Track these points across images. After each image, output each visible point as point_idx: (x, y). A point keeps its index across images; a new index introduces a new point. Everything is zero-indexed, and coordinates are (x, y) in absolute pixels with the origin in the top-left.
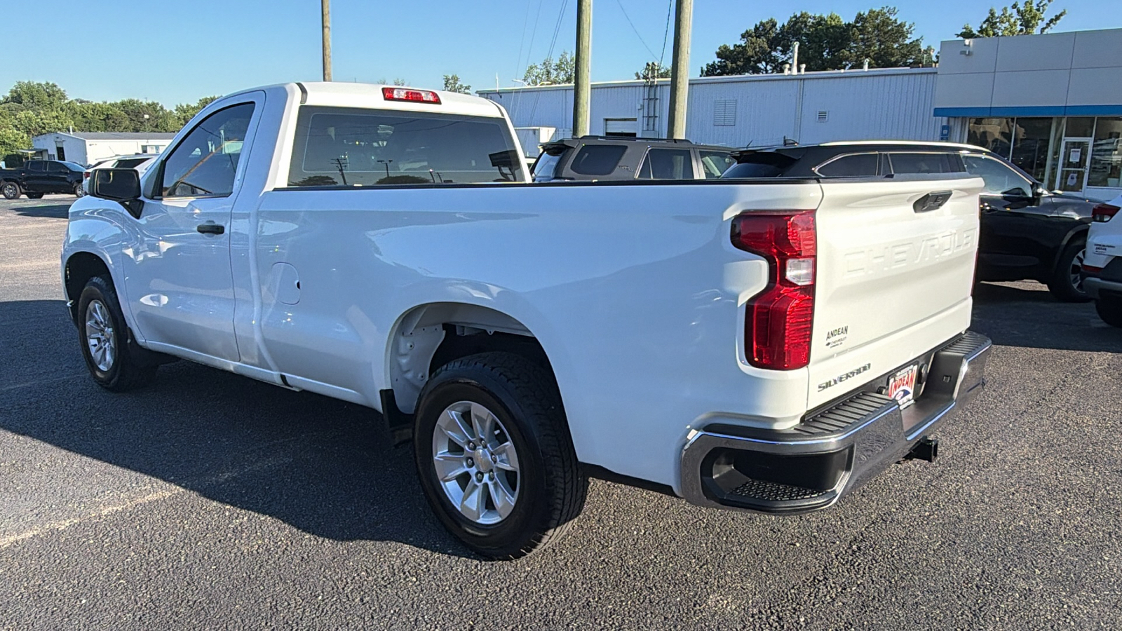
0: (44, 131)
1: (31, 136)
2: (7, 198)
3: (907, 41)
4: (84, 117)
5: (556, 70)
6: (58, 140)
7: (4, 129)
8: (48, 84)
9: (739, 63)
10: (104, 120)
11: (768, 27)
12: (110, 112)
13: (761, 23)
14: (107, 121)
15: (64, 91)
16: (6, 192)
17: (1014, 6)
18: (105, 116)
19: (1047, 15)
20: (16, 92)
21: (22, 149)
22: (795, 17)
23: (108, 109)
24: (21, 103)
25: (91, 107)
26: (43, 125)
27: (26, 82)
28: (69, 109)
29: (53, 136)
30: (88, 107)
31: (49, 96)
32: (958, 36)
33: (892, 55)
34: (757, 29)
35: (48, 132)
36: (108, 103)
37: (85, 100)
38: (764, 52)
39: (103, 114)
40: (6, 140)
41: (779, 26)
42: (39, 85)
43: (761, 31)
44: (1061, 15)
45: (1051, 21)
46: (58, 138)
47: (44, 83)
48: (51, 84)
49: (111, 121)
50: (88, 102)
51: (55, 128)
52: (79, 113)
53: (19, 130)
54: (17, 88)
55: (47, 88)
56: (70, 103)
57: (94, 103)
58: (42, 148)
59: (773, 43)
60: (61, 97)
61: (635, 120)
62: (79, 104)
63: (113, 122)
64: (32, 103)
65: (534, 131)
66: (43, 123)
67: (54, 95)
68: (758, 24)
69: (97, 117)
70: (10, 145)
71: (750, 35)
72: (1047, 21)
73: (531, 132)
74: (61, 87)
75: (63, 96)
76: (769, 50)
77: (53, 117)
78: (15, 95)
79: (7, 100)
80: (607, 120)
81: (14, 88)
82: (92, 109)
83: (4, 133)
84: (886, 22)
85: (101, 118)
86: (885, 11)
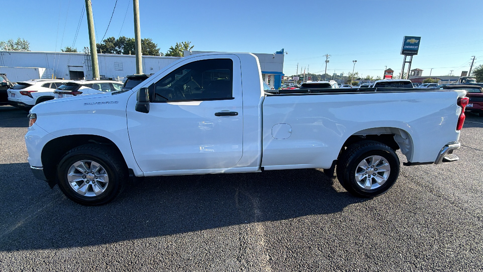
3: (156, 49)
5: (16, 45)
9: (104, 50)
11: (112, 39)
13: (110, 38)
17: (182, 43)
19: (190, 46)
22: (121, 37)
32: (170, 49)
33: (153, 52)
34: (108, 40)
38: (113, 47)
41: (116, 39)
43: (110, 40)
44: (193, 46)
45: (191, 48)
59: (116, 45)
61: (82, 67)
65: (35, 69)
68: (109, 38)
71: (107, 41)
72: (190, 47)
73: (34, 70)
76: (114, 47)
80: (69, 66)
84: (150, 43)
86: (149, 39)
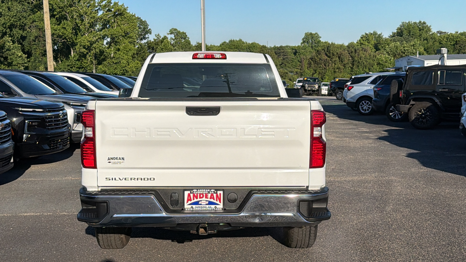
0: (404, 55)
1: (396, 58)
2: (338, 99)
4: (441, 44)
6: (409, 61)
7: (380, 55)
8: (420, 22)
10: (454, 45)
12: (459, 39)
14: (456, 46)
15: (430, 26)
16: (338, 95)
18: (455, 42)
20: (400, 29)
21: (389, 68)
23: (457, 37)
24: (401, 36)
25: (446, 36)
26: (404, 51)
27: (407, 22)
28: (431, 38)
29: (407, 58)
30: (444, 37)
31: (420, 31)
35: (406, 55)
36: (459, 33)
37: (444, 31)
39: (454, 41)
40: (380, 62)
42: (415, 23)
46: (409, 59)
47: (418, 22)
48: (422, 22)
49: (458, 46)
50: (445, 33)
51: (411, 53)
52: (437, 41)
53: (389, 55)
54: (401, 27)
55: (419, 25)
56: (432, 34)
57: (449, 34)
58: (399, 66)
60: (428, 31)
62: (439, 35)
63: (460, 46)
64: (409, 36)
66: (404, 50)
67: (423, 30)
69: (449, 43)
70: (382, 65)
74: (428, 24)
75: (429, 29)
77: (411, 46)
78: (399, 31)
79: (394, 35)
81: (400, 27)
82: (447, 38)
83: (380, 57)
85: (452, 44)
